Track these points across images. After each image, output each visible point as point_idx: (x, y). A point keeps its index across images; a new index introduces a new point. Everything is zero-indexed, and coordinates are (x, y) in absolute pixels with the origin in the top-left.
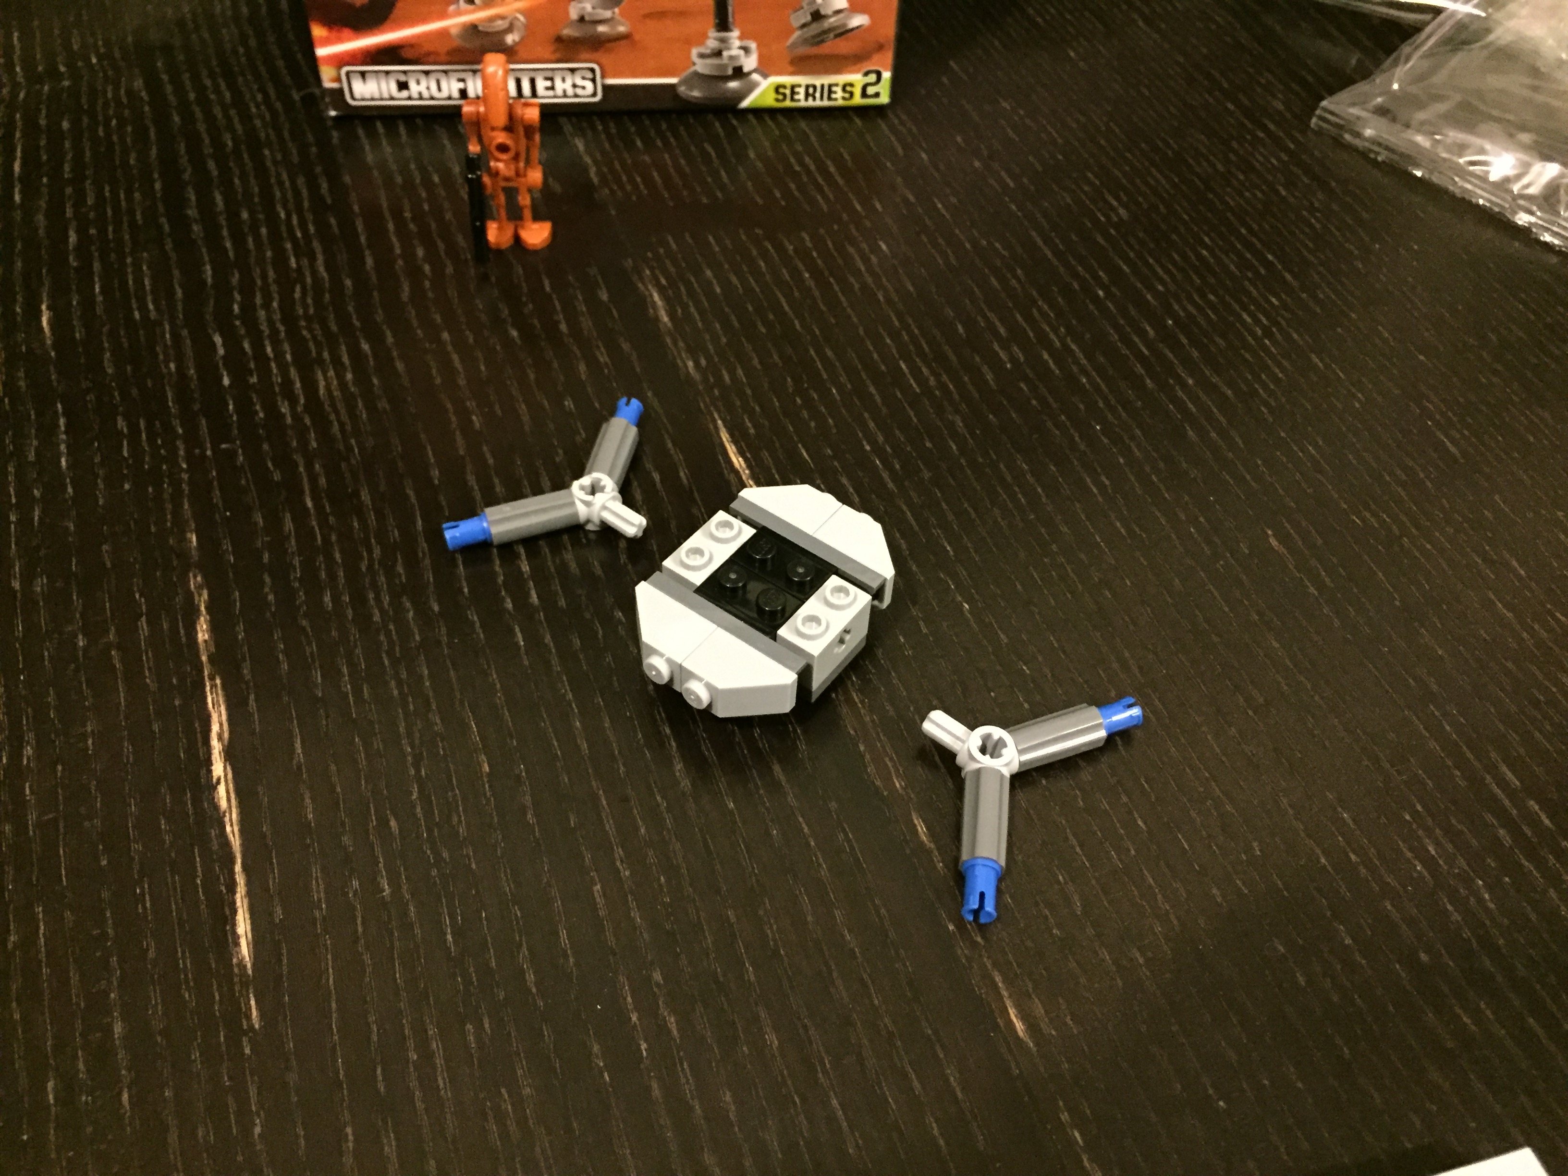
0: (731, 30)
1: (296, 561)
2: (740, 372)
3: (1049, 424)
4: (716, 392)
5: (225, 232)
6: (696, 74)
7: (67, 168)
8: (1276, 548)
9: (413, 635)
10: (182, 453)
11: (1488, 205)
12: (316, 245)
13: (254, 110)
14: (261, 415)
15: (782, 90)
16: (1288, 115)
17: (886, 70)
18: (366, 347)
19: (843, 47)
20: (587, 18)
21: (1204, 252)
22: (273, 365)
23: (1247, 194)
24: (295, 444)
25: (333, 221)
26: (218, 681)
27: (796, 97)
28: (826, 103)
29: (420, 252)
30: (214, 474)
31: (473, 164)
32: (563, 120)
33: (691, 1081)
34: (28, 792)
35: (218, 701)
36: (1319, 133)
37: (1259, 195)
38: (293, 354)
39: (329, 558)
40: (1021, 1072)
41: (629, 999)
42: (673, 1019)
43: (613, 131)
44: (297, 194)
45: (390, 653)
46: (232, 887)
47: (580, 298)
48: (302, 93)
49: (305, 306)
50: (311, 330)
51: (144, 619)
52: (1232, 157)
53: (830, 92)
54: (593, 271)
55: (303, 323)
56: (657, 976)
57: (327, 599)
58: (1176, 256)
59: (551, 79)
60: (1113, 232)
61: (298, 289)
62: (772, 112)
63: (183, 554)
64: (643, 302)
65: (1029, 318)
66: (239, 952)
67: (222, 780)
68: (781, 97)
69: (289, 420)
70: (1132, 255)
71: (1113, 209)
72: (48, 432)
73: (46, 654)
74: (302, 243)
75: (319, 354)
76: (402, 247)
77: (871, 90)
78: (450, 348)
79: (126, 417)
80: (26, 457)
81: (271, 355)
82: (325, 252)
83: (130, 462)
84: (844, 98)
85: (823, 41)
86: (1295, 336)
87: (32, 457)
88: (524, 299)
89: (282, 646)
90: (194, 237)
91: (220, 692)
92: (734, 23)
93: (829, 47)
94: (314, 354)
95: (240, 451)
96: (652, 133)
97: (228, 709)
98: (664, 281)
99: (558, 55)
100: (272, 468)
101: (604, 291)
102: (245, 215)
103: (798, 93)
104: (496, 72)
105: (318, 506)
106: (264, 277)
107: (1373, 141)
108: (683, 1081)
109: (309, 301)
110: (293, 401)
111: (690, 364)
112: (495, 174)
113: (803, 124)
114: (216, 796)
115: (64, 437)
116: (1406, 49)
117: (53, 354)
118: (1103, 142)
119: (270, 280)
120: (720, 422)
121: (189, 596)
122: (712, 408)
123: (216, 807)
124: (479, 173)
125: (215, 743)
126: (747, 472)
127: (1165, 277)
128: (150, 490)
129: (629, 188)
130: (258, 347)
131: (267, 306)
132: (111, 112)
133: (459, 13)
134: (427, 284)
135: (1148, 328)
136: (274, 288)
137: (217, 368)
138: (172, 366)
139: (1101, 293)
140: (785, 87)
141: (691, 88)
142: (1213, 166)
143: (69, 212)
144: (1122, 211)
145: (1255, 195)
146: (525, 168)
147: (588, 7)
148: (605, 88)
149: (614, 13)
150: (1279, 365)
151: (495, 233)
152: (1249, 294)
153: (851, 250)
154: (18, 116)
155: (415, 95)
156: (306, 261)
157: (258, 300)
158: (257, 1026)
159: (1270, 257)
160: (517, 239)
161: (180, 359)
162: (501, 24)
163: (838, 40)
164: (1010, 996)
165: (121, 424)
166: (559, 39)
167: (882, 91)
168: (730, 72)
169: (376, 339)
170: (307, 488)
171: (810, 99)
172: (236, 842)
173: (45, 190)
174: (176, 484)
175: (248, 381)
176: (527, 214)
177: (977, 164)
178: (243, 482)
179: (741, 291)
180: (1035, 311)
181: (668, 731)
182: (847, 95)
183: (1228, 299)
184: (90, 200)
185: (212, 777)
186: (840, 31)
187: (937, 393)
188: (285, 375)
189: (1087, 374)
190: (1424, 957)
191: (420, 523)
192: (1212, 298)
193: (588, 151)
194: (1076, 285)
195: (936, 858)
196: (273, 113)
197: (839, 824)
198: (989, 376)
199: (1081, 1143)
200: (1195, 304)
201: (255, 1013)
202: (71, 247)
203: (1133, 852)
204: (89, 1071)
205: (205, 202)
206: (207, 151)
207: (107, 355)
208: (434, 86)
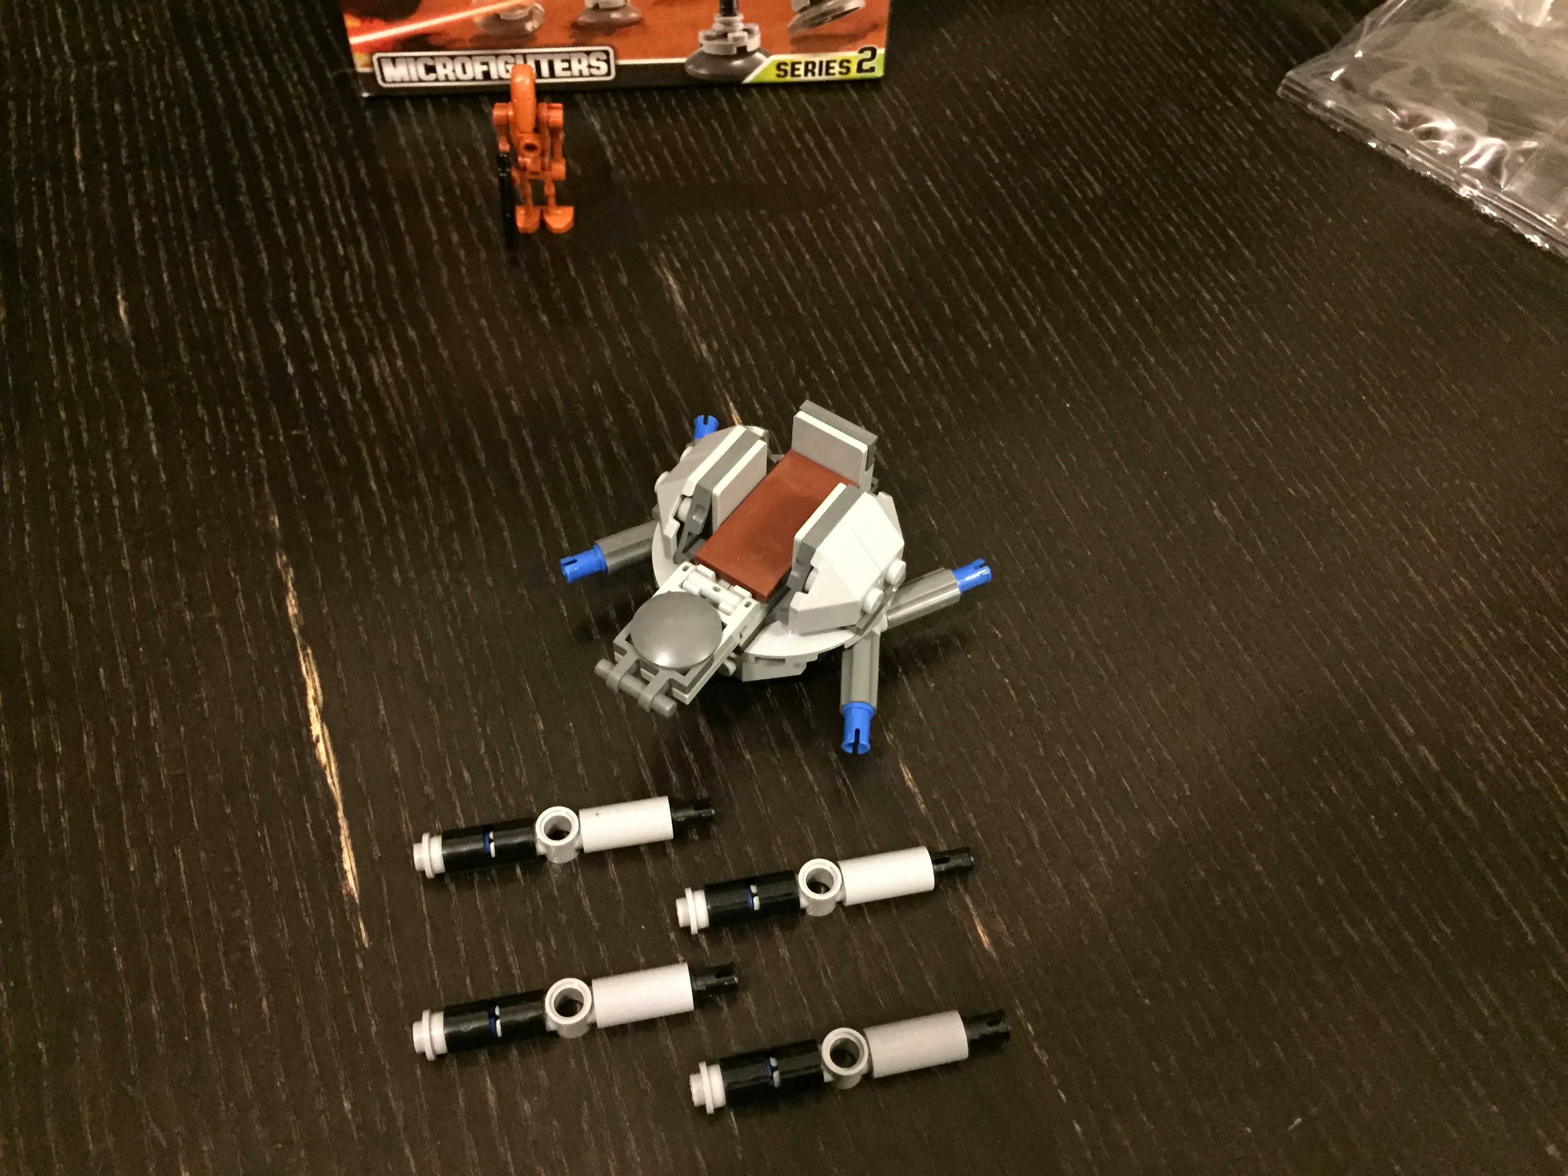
0: (735, 15)
1: (367, 540)
2: (748, 354)
3: (1024, 403)
4: (728, 374)
5: (276, 220)
6: (702, 54)
7: (124, 153)
8: (1219, 519)
9: (472, 607)
10: (258, 439)
11: (1435, 177)
12: (359, 230)
13: (291, 90)
14: (324, 401)
15: (783, 67)
16: (1256, 85)
17: (880, 47)
18: (412, 333)
19: (841, 27)
20: (601, 6)
21: (1171, 229)
22: (331, 353)
23: (1214, 168)
24: (356, 429)
25: (373, 206)
26: (309, 651)
27: (797, 73)
28: (824, 77)
29: (455, 238)
30: (288, 459)
31: (504, 162)
32: (579, 97)
34: (157, 750)
35: (310, 668)
36: (1282, 102)
37: (1224, 168)
38: (347, 341)
39: (396, 539)
40: (986, 978)
43: (627, 108)
44: (338, 177)
45: (453, 624)
46: (337, 829)
47: (603, 282)
48: (335, 73)
49: (355, 294)
50: (362, 318)
51: (240, 595)
52: (1203, 128)
53: (828, 68)
54: (613, 255)
55: (354, 311)
58: (1145, 234)
59: (568, 61)
60: (1088, 208)
61: (347, 274)
62: (773, 86)
63: (268, 536)
64: (660, 287)
65: (1008, 297)
66: (347, 885)
67: (321, 738)
68: (782, 73)
69: (350, 406)
70: (1105, 232)
71: (1089, 184)
72: (136, 419)
73: (159, 628)
74: (346, 228)
75: (371, 341)
76: (439, 234)
77: (866, 65)
78: (488, 334)
79: (206, 406)
80: (121, 444)
81: (329, 343)
82: (369, 237)
83: (213, 448)
84: (841, 73)
85: (820, 23)
86: (1249, 313)
87: (125, 444)
88: (552, 284)
89: (361, 619)
90: (248, 224)
91: (312, 661)
92: (738, 8)
93: (828, 27)
94: (366, 341)
95: (309, 437)
96: (663, 110)
97: (320, 676)
98: (678, 265)
99: (574, 40)
100: (338, 454)
101: (624, 275)
102: (293, 202)
103: (798, 69)
104: (523, 82)
105: (382, 489)
106: (316, 264)
107: (1333, 112)
109: (358, 287)
110: (352, 389)
111: (704, 347)
112: (523, 169)
113: (802, 97)
114: (317, 752)
115: (152, 425)
116: (1368, 20)
117: (133, 344)
118: (1082, 114)
119: (322, 267)
120: (731, 404)
121: (277, 574)
122: (724, 390)
123: (317, 762)
125: (312, 705)
127: (1135, 255)
128: (234, 475)
129: (643, 168)
130: (316, 335)
132: (158, 94)
133: (482, 5)
134: (464, 271)
135: (1117, 307)
136: (325, 276)
137: (282, 355)
138: (241, 355)
139: (1075, 271)
140: (785, 64)
141: (700, 66)
142: (1184, 139)
143: (131, 199)
144: (1096, 186)
145: (1221, 169)
146: (550, 162)
148: (619, 68)
150: (1233, 342)
151: (524, 219)
152: (1208, 270)
153: (848, 230)
154: (72, 99)
155: (441, 76)
156: (352, 248)
157: (312, 288)
158: (366, 945)
159: (1231, 233)
160: (543, 223)
161: (248, 350)
162: (520, 14)
163: (836, 21)
164: (978, 916)
165: (201, 411)
166: (575, 26)
167: (876, 66)
168: (735, 51)
169: (421, 326)
170: (370, 469)
171: (810, 74)
172: (336, 791)
173: (106, 177)
174: (255, 469)
175: (310, 370)
176: (552, 201)
177: (965, 139)
178: (314, 467)
179: (748, 273)
180: (1015, 291)
182: (844, 70)
183: (1190, 276)
184: (149, 188)
185: (312, 736)
186: (838, 13)
187: (925, 373)
188: (343, 363)
189: (1060, 354)
190: (1321, 881)
191: (471, 504)
192: (1176, 275)
193: (603, 130)
194: (1052, 263)
195: (919, 799)
196: (310, 93)
197: (838, 772)
198: (972, 356)
199: (1033, 1033)
200: (1160, 282)
201: (364, 935)
202: (137, 236)
203: (1083, 794)
204: (233, 983)
205: (255, 189)
206: (252, 134)
207: (182, 344)
208: (459, 69)
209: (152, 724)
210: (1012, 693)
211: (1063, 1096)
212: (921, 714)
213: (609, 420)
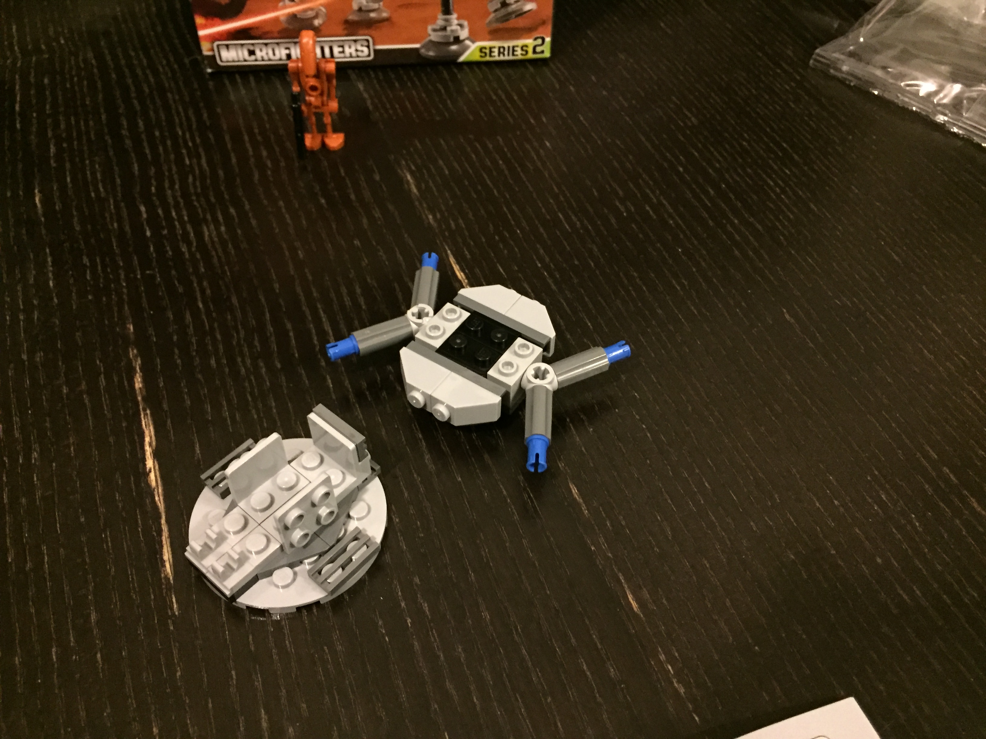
0: (451, 14)
1: (194, 340)
2: (461, 221)
3: (650, 249)
4: (447, 234)
5: (145, 144)
6: (431, 41)
7: (48, 107)
8: (788, 320)
9: (265, 381)
10: (122, 276)
11: (918, 110)
12: (201, 150)
13: (161, 69)
14: (170, 253)
15: (484, 50)
16: (795, 59)
17: (547, 37)
18: (232, 211)
19: (521, 23)
20: (363, 8)
21: (744, 143)
22: (177, 223)
23: (771, 107)
24: (191, 270)
25: (211, 136)
26: (148, 412)
27: (493, 54)
28: (511, 58)
29: (265, 153)
30: (143, 289)
31: (296, 98)
32: (350, 72)
33: (438, 641)
34: (35, 479)
35: (149, 424)
36: (813, 69)
37: (778, 108)
38: (188, 216)
39: (214, 339)
40: (636, 632)
41: (400, 593)
42: (426, 605)
43: (381, 78)
44: (188, 119)
45: (252, 394)
46: (160, 532)
47: (363, 179)
48: (190, 59)
49: (195, 187)
50: (198, 201)
51: (102, 376)
52: (762, 85)
53: (514, 51)
54: (370, 162)
55: (194, 198)
56: (417, 580)
57: (213, 362)
58: (727, 146)
59: (342, 47)
60: (688, 132)
61: (191, 177)
62: (478, 64)
63: (125, 337)
64: (401, 181)
65: (637, 185)
66: (165, 571)
67: (153, 470)
68: (483, 55)
69: (187, 256)
70: (700, 145)
71: (688, 118)
72: (41, 266)
73: (44, 397)
74: (192, 149)
75: (205, 216)
76: (253, 151)
77: (539, 49)
78: (284, 210)
79: (88, 256)
80: (29, 281)
81: (175, 217)
82: (207, 154)
83: (92, 283)
84: (522, 54)
85: (508, 20)
86: (800, 193)
87: (32, 281)
88: (329, 180)
89: (186, 390)
90: (126, 147)
91: (149, 418)
92: (453, 10)
93: (513, 23)
94: (201, 216)
95: (158, 275)
96: (405, 78)
97: (155, 428)
98: (413, 168)
99: (346, 32)
100: (177, 285)
101: (377, 174)
102: (157, 133)
103: (494, 52)
104: (308, 42)
105: (206, 307)
106: (170, 170)
107: (848, 73)
108: (433, 639)
109: (198, 183)
110: (189, 244)
111: (430, 217)
112: (309, 104)
113: (498, 71)
114: (149, 479)
115: (51, 269)
116: (867, 17)
117: (43, 219)
118: (681, 78)
119: (174, 172)
120: (449, 252)
121: (129, 362)
122: (444, 244)
123: (149, 485)
124: (299, 103)
125: (147, 448)
126: (466, 281)
127: (720, 159)
128: (104, 299)
129: (391, 112)
130: (167, 212)
131: (172, 187)
132: (74, 73)
133: (285, 7)
134: (269, 172)
135: (710, 190)
136: (176, 177)
137: (143, 225)
138: (115, 225)
139: (681, 169)
140: (485, 48)
141: (428, 50)
142: (750, 91)
144: (693, 119)
145: (775, 108)
146: (327, 100)
147: (364, 2)
148: (376, 51)
149: (379, 5)
150: (790, 211)
151: (311, 141)
152: (771, 168)
153: (528, 146)
154: (17, 77)
155: (259, 58)
156: (195, 160)
157: (167, 185)
158: (177, 613)
159: (785, 145)
160: (324, 144)
161: (120, 220)
162: (310, 14)
163: (517, 18)
164: (629, 587)
165: (86, 260)
166: (347, 22)
167: (545, 50)
168: (452, 40)
169: (239, 207)
170: (199, 296)
171: (501, 55)
172: (161, 506)
173: (35, 121)
174: (120, 295)
175: (162, 233)
176: (329, 128)
177: (604, 93)
178: (160, 294)
179: (460, 172)
180: (640, 181)
181: (420, 436)
182: (524, 53)
183: (759, 171)
184: (63, 126)
185: (146, 468)
186: (519, 13)
187: (581, 231)
188: (184, 229)
189: (673, 219)
190: (879, 560)
191: (268, 315)
192: (749, 170)
193: (366, 90)
194: (666, 165)
195: (584, 507)
196: (173, 71)
197: (525, 489)
198: (613, 221)
199: (672, 672)
200: (739, 175)
201: (175, 606)
202: (52, 155)
203: (702, 502)
204: (76, 641)
205: (133, 126)
206: (133, 95)
207: (76, 219)
208: (270, 52)
209: (33, 461)
210: (649, 435)
211: (697, 718)
212: (583, 449)
213: (365, 262)
